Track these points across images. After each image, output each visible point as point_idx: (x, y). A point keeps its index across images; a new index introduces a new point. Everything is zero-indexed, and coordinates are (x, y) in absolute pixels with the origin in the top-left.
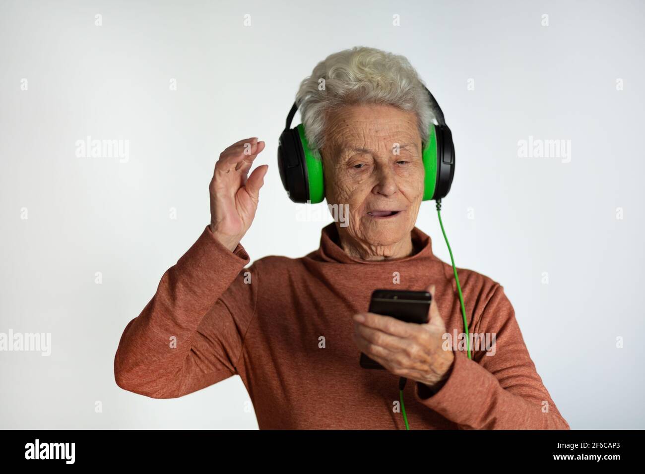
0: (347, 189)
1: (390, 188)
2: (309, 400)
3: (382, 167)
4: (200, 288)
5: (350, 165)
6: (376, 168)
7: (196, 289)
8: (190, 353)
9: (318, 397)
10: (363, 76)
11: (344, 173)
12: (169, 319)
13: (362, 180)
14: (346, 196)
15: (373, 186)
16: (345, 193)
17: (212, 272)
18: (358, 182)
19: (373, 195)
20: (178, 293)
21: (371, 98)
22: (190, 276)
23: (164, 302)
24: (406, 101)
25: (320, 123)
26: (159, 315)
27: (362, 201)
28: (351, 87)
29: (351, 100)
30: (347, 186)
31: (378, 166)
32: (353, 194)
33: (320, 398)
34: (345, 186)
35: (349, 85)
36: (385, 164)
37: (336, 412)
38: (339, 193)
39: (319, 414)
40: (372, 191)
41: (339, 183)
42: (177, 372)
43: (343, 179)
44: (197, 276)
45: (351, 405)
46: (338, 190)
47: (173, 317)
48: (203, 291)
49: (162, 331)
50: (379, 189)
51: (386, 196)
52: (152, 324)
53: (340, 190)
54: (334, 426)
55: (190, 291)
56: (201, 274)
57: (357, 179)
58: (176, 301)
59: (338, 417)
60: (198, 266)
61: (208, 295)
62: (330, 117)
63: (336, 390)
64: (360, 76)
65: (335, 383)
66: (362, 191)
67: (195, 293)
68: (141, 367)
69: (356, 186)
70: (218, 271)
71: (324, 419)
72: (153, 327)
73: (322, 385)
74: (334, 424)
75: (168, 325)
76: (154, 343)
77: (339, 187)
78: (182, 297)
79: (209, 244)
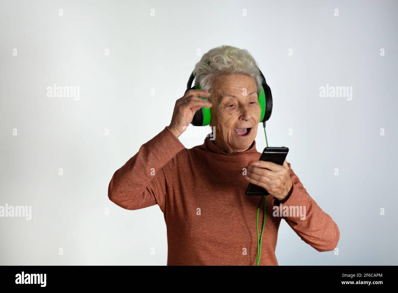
0: (225, 118)
1: (249, 117)
2: (197, 220)
3: (243, 106)
4: (161, 157)
5: (226, 105)
6: (240, 107)
7: (159, 157)
8: (146, 190)
9: (202, 219)
10: (231, 60)
11: (223, 110)
12: (142, 171)
13: (233, 113)
14: (225, 121)
15: (239, 116)
16: (224, 120)
17: (169, 150)
18: (231, 114)
19: (239, 120)
20: (149, 158)
21: (236, 71)
22: (157, 150)
23: (141, 162)
24: (252, 72)
25: (209, 85)
26: (138, 168)
27: (233, 124)
28: (226, 66)
29: (226, 73)
30: (225, 117)
31: (241, 106)
32: (228, 120)
33: (202, 220)
34: (224, 116)
35: (225, 65)
36: (245, 105)
37: (210, 227)
38: (220, 120)
39: (202, 228)
40: (239, 118)
41: (221, 115)
42: (138, 198)
43: (223, 113)
44: (161, 151)
45: (218, 224)
46: (220, 118)
47: (145, 170)
48: (162, 159)
49: (138, 177)
50: (243, 117)
51: (246, 120)
52: (133, 172)
53: (221, 118)
54: (208, 234)
55: (156, 158)
56: (163, 150)
57: (230, 113)
58: (148, 162)
59: (211, 229)
60: (162, 146)
61: (163, 161)
62: (214, 82)
63: (211, 216)
64: (229, 60)
65: (210, 212)
66: (233, 118)
67: (158, 159)
68: (123, 194)
69: (230, 116)
70: (171, 150)
71: (204, 230)
72: (133, 174)
73: (203, 213)
74: (208, 233)
75: (141, 174)
76: (132, 182)
77: (220, 117)
78: (151, 160)
79: (169, 136)
